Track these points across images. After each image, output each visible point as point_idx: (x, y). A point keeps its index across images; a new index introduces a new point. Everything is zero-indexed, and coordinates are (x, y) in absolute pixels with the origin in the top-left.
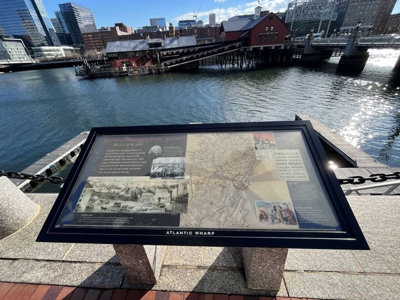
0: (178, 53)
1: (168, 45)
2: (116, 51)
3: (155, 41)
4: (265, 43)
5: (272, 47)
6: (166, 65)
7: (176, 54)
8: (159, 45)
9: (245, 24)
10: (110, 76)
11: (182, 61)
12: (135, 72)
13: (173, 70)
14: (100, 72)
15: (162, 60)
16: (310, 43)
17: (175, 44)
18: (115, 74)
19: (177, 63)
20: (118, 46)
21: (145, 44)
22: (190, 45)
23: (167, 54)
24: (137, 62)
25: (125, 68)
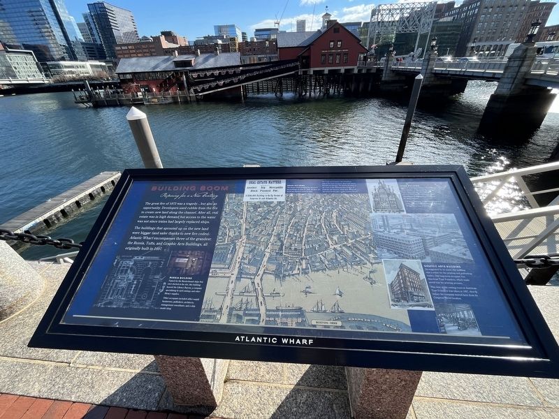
0: (212, 75)
1: (201, 64)
2: (130, 71)
3: (184, 58)
5: (340, 70)
6: (196, 91)
7: (210, 76)
8: (188, 63)
10: (120, 104)
11: (217, 87)
12: (153, 100)
14: (108, 99)
15: (190, 85)
17: (211, 63)
18: (128, 103)
19: (210, 88)
20: (133, 65)
21: (169, 62)
22: (231, 65)
23: (199, 77)
24: (160, 87)
25: (140, 94)
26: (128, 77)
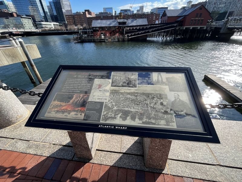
0: (136, 29)
1: (130, 23)
2: (98, 26)
3: (122, 21)
4: (194, 25)
5: (198, 27)
6: (128, 36)
7: (135, 29)
8: (125, 23)
9: (180, 12)
10: (94, 41)
11: (138, 34)
12: (109, 40)
14: (88, 39)
15: (127, 33)
16: (227, 26)
17: (135, 23)
18: (97, 41)
19: (135, 35)
20: (99, 23)
21: (115, 22)
22: (144, 24)
23: (130, 29)
24: (110, 33)
25: (103, 37)
26: (98, 29)
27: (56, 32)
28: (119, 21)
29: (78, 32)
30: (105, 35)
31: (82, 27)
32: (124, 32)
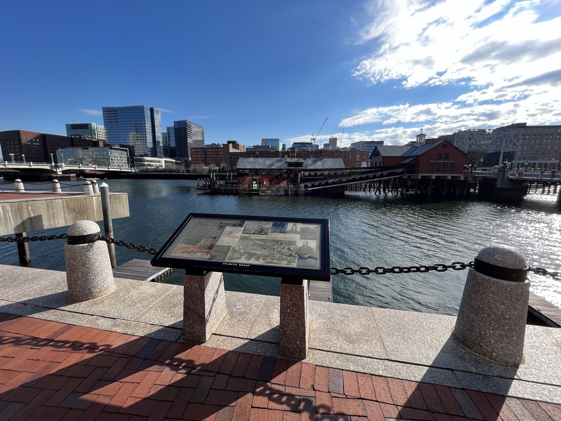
0: (322, 175)
1: (311, 165)
2: (249, 168)
3: (294, 160)
4: (438, 171)
5: (447, 176)
6: (306, 187)
7: (320, 175)
8: (300, 164)
9: (406, 151)
10: (236, 193)
11: (327, 184)
12: (266, 191)
13: (313, 194)
14: (226, 188)
15: (303, 181)
17: (319, 165)
18: (243, 192)
19: (320, 185)
20: (251, 163)
21: (282, 163)
22: (337, 167)
23: (310, 175)
24: (271, 181)
25: (255, 186)
26: (247, 171)
27: (165, 173)
28: (289, 160)
29: (209, 176)
30: (260, 183)
31: (217, 168)
32: (298, 179)
